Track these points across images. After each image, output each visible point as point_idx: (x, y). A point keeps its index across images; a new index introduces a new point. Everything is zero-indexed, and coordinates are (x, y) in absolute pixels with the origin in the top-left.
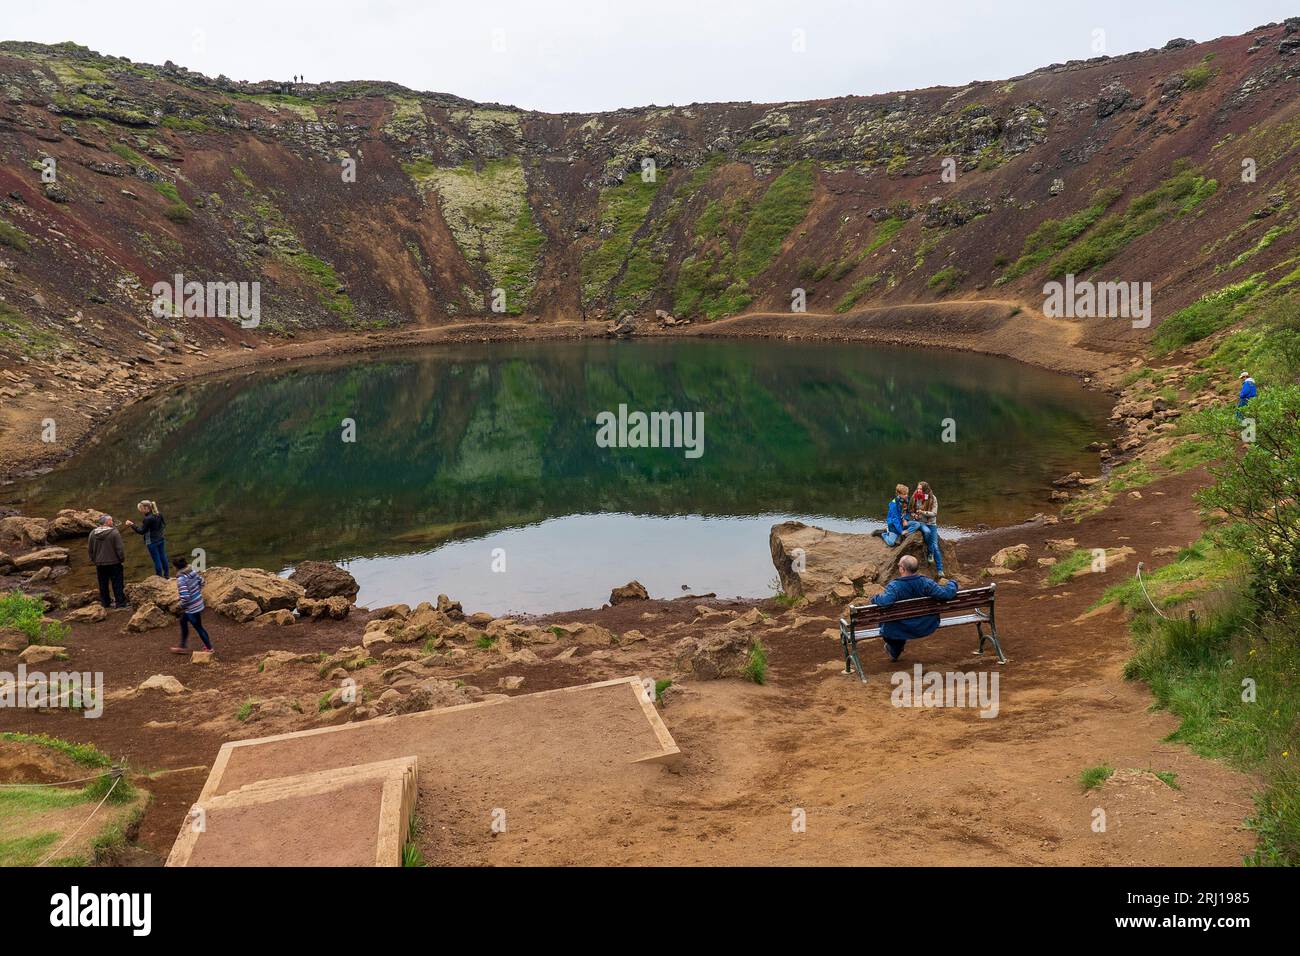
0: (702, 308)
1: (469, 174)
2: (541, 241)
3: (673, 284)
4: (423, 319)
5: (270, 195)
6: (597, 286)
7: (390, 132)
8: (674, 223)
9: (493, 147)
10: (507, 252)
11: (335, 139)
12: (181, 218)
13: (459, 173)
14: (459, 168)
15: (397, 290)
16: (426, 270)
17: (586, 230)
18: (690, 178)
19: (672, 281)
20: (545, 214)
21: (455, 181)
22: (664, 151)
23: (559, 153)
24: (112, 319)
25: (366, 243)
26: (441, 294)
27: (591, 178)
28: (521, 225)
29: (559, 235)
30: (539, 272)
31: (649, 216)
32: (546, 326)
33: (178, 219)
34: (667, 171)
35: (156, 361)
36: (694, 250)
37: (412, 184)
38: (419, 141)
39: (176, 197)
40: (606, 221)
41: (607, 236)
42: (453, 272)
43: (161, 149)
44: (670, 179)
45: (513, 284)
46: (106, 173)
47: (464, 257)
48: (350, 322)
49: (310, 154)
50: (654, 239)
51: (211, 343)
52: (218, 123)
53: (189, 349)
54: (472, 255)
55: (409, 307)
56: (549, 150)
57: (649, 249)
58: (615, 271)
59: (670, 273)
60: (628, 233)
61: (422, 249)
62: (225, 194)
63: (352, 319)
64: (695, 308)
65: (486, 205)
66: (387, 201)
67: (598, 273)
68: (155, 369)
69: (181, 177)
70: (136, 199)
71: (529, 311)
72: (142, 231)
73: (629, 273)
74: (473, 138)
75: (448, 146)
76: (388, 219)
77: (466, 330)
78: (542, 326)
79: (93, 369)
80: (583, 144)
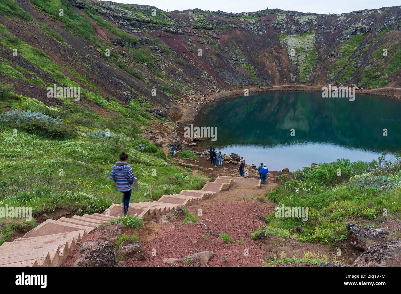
0: (369, 84)
1: (297, 37)
2: (317, 59)
3: (360, 75)
4: (277, 83)
5: (240, 47)
6: (333, 74)
7: (275, 25)
8: (365, 54)
9: (306, 28)
10: (305, 62)
11: (259, 28)
12: (218, 55)
13: (294, 37)
14: (294, 35)
15: (271, 74)
16: (280, 68)
17: (333, 55)
18: (375, 36)
19: (360, 74)
20: (320, 50)
21: (292, 40)
22: (367, 27)
23: (328, 29)
24: (202, 83)
25: (264, 60)
26: (283, 75)
27: (338, 37)
28: (311, 54)
29: (323, 57)
30: (314, 69)
31: (357, 50)
32: (314, 87)
33: (217, 55)
34: (367, 34)
35: (209, 94)
36: (371, 63)
37: (280, 41)
38: (283, 27)
39: (217, 48)
40: (340, 52)
41: (339, 58)
42: (287, 69)
43: (215, 36)
44: (368, 37)
45: (305, 73)
46: (202, 43)
47: (292, 64)
48: (256, 83)
49: (252, 34)
50: (356, 59)
51: (222, 89)
52: (229, 26)
53: (217, 91)
54: (294, 63)
55: (273, 79)
56: (325, 28)
57: (353, 62)
58: (340, 69)
59: (360, 71)
60: (347, 57)
61: (279, 62)
62: (229, 47)
63: (257, 82)
64: (366, 84)
65: (301, 47)
66: (271, 47)
67: (334, 70)
68: (209, 97)
69: (219, 43)
70: (208, 50)
71: (309, 82)
72: (209, 59)
73: (345, 71)
74: (300, 25)
75: (292, 28)
76: (271, 53)
77: (289, 87)
78: (312, 87)
79: (197, 97)
80: (337, 25)
